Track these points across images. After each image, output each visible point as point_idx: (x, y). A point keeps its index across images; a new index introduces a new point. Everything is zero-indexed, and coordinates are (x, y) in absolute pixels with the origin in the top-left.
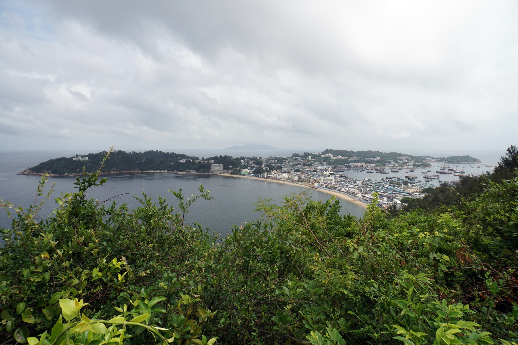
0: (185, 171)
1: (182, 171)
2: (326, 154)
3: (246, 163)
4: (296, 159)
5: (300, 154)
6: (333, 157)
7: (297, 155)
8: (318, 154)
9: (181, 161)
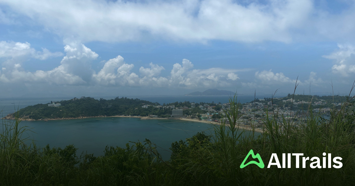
0: (148, 116)
1: (145, 116)
2: (288, 99)
3: (205, 108)
4: (257, 104)
5: (260, 100)
6: (296, 102)
7: (257, 100)
8: (278, 99)
9: (144, 106)
